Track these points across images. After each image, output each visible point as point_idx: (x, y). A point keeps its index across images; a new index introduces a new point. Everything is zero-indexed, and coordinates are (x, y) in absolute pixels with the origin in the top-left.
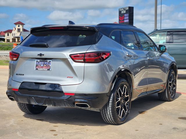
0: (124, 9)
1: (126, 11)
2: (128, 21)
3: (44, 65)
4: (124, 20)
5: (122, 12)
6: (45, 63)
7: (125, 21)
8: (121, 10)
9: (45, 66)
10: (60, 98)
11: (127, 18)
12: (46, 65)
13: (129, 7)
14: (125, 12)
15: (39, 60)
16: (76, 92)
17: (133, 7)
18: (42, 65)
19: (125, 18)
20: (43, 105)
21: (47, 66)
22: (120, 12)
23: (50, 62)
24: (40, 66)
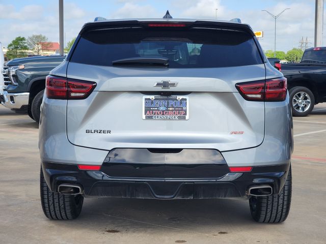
3: (167, 108)
6: (172, 102)
9: (171, 109)
10: (221, 180)
12: (173, 107)
15: (152, 97)
16: (254, 163)
18: (162, 108)
20: (173, 197)
21: (176, 110)
23: (186, 100)
24: (158, 110)
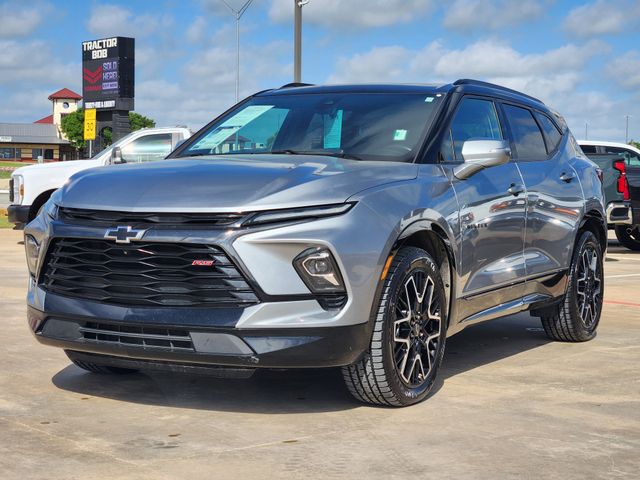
0: (101, 44)
1: (110, 50)
2: (115, 85)
4: (102, 81)
5: (95, 55)
7: (107, 86)
8: (89, 48)
11: (114, 74)
13: (119, 39)
14: (104, 54)
17: (133, 40)
19: (105, 76)
22: (87, 55)
